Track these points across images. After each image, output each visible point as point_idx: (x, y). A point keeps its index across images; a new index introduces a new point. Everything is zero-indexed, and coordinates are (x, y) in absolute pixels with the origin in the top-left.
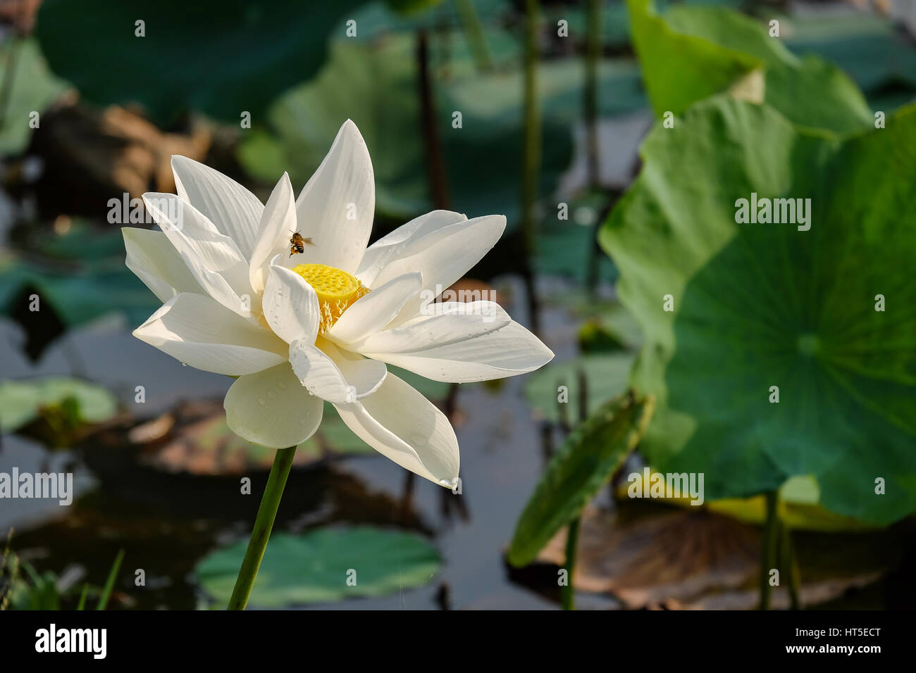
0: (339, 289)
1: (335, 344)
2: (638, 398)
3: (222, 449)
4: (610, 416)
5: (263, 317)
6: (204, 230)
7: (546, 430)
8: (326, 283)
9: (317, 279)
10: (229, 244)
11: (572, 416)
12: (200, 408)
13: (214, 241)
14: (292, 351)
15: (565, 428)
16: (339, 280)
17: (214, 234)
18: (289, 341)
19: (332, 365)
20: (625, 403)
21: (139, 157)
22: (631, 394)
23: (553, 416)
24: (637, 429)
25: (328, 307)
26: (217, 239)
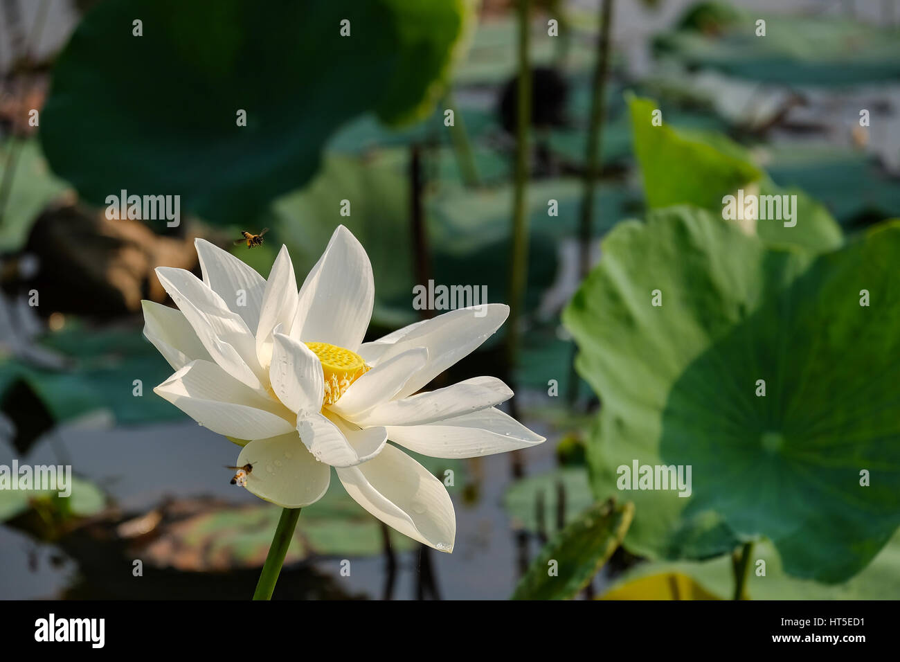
0: (346, 364)
1: (339, 417)
2: (617, 507)
3: (207, 547)
4: (589, 523)
5: (271, 388)
6: (214, 306)
7: (522, 538)
8: (333, 358)
9: (324, 355)
10: (238, 321)
11: (550, 525)
12: (187, 507)
13: (222, 317)
14: (299, 420)
15: (542, 538)
16: (346, 357)
17: (225, 311)
18: (296, 411)
19: (337, 431)
20: (605, 511)
21: (133, 259)
22: (611, 502)
23: (531, 525)
24: (616, 536)
25: (335, 379)
26: (226, 316)
